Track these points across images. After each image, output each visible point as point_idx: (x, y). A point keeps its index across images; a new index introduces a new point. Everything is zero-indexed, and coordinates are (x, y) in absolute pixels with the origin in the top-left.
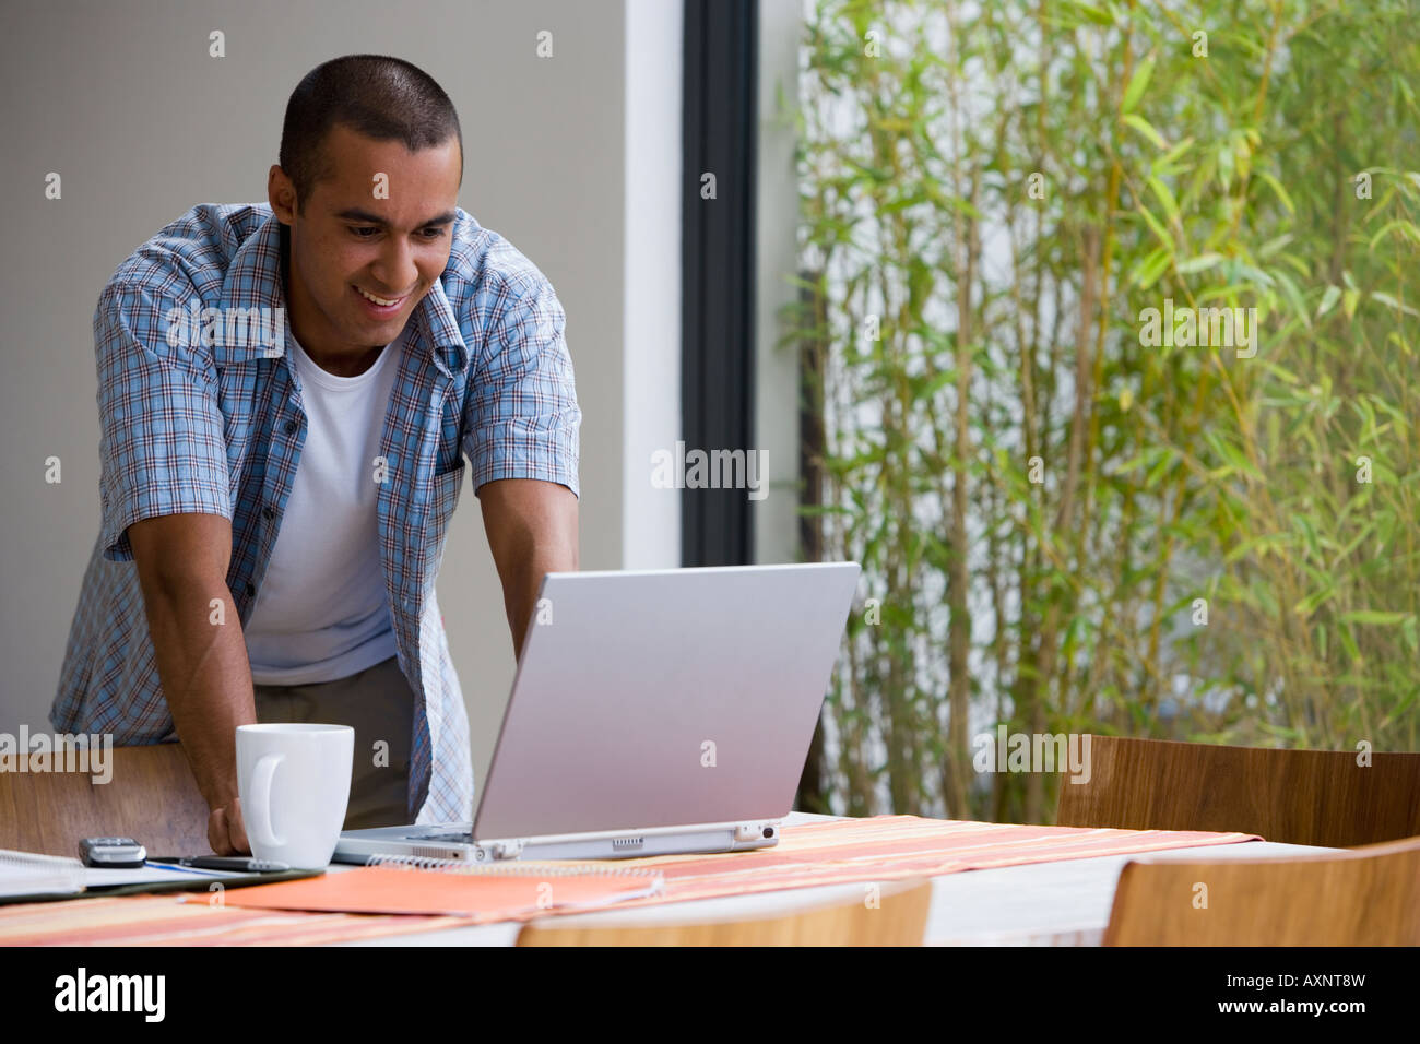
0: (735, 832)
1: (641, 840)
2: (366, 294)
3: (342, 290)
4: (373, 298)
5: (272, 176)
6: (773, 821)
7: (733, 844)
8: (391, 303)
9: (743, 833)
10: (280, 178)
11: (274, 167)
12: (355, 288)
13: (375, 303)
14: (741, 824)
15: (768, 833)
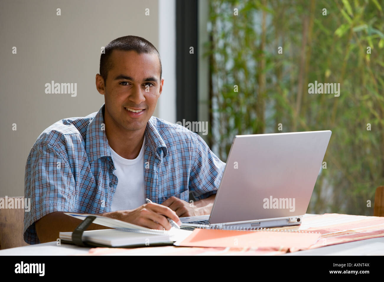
0: (288, 220)
1: (260, 223)
2: (129, 109)
3: (120, 109)
4: (131, 110)
5: (97, 79)
6: (300, 216)
7: (288, 224)
8: (137, 111)
9: (291, 221)
10: (100, 78)
11: (98, 75)
12: (125, 108)
13: (132, 112)
14: (290, 217)
15: (299, 220)
